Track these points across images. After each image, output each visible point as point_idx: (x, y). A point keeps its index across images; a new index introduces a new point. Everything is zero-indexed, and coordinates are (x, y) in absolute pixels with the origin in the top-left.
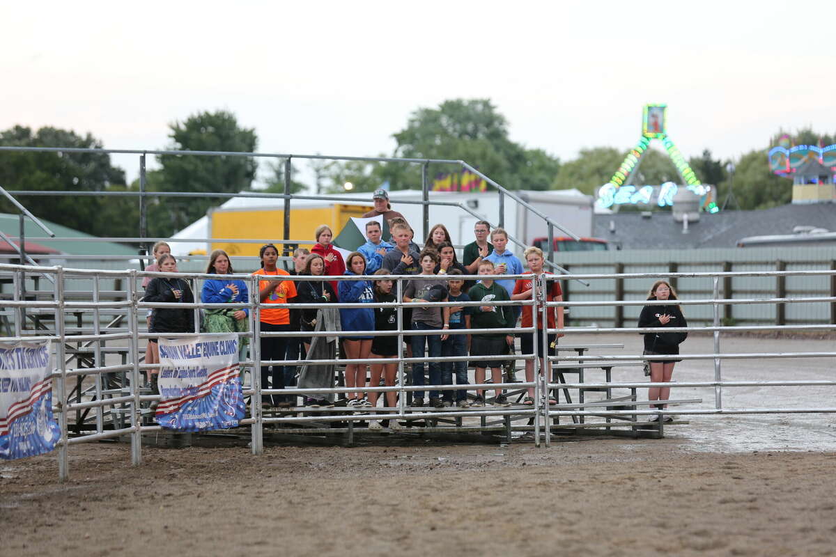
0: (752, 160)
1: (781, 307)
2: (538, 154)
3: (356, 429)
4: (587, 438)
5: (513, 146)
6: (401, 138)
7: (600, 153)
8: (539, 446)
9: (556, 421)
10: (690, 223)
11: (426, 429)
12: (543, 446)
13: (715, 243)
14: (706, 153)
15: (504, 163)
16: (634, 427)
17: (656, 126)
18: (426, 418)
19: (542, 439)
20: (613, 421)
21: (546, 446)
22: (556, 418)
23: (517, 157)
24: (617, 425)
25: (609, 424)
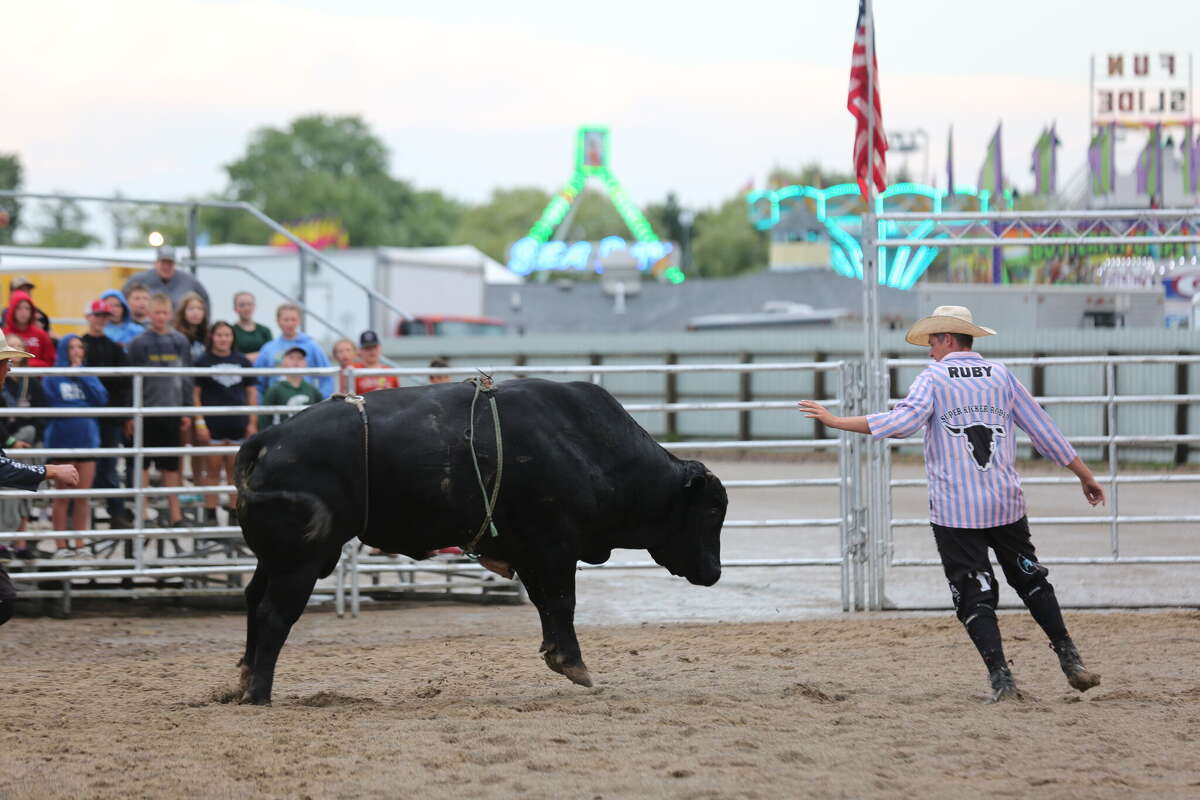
0: (736, 207)
1: (746, 416)
2: (433, 197)
3: (76, 593)
4: (417, 604)
5: (396, 185)
6: (236, 171)
7: (521, 195)
8: (341, 617)
9: (376, 581)
10: (628, 297)
11: (181, 592)
12: (348, 615)
13: (662, 324)
14: (671, 198)
15: (384, 208)
16: (486, 589)
17: (594, 157)
18: (185, 576)
19: (348, 607)
20: (455, 580)
21: (354, 616)
22: (375, 575)
23: (403, 200)
24: (459, 586)
25: (449, 584)
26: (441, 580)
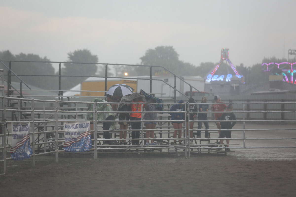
1: (265, 114)
3: (128, 152)
6: (143, 59)
9: (192, 150)
10: (236, 87)
11: (150, 152)
12: (188, 158)
14: (242, 64)
16: (217, 152)
17: (225, 56)
18: (150, 149)
24: (212, 151)
25: (209, 151)
26: (207, 150)
